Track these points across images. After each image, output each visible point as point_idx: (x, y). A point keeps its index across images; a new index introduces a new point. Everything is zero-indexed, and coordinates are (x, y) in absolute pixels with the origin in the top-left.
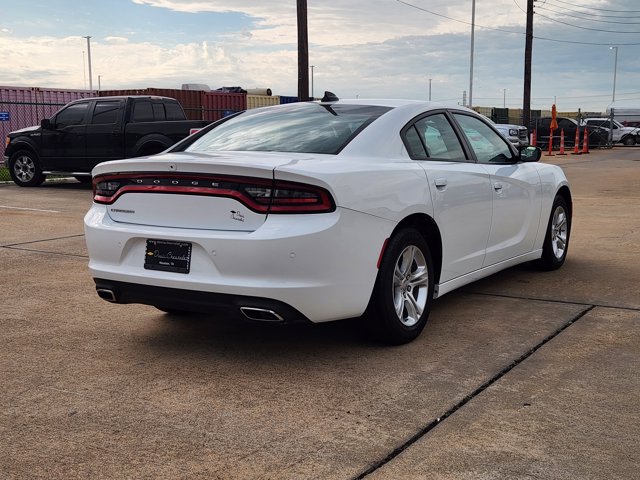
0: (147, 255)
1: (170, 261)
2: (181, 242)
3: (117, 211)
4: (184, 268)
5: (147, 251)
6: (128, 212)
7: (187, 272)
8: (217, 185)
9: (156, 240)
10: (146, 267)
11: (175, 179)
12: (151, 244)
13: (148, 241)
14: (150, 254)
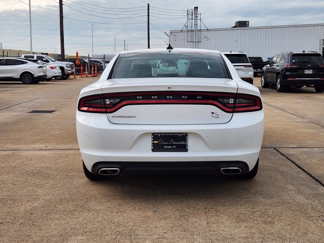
0: (153, 143)
1: (172, 145)
2: (180, 133)
3: (118, 117)
4: (183, 148)
5: (154, 141)
6: (131, 117)
7: (187, 151)
8: (201, 97)
9: (160, 133)
10: (153, 150)
12: (155, 136)
13: (153, 134)
14: (156, 142)
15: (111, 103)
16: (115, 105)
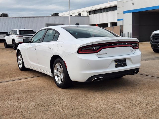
0: (115, 64)
1: (122, 64)
2: (124, 59)
3: (100, 54)
4: (125, 65)
6: (105, 54)
8: (127, 44)
10: (116, 67)
11: (118, 43)
12: (116, 61)
13: (115, 60)
14: (116, 63)
15: (96, 49)
16: (98, 49)
